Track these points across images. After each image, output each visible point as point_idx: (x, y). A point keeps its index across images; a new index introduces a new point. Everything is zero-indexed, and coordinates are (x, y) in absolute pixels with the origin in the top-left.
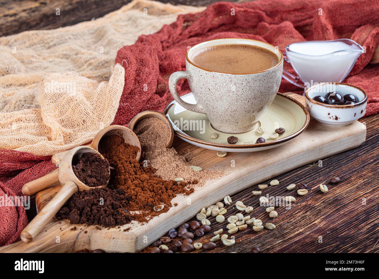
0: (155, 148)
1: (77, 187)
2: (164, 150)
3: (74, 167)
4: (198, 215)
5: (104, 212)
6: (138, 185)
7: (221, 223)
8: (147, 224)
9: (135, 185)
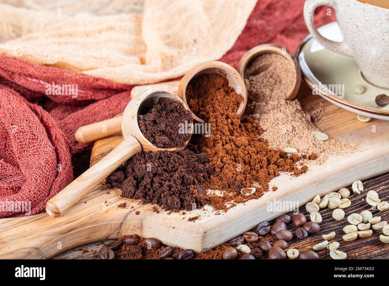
0: (270, 98)
1: (140, 145)
2: (282, 103)
3: (141, 117)
4: (308, 204)
5: (168, 188)
6: (230, 152)
7: (338, 222)
8: (225, 214)
9: (227, 151)
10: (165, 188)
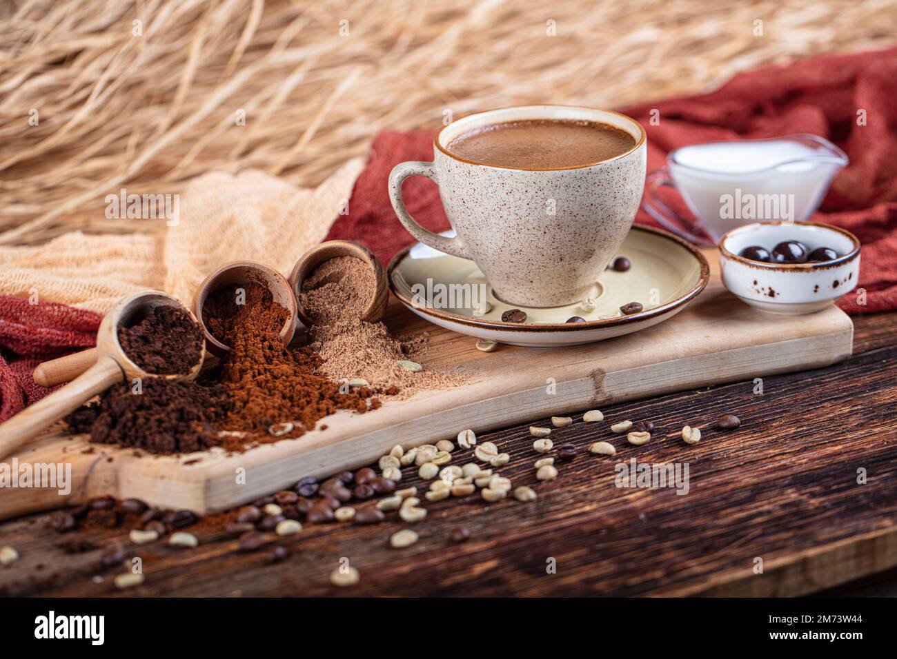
0: (338, 318)
1: (119, 370)
2: (355, 324)
3: (124, 329)
4: (383, 458)
5: (157, 424)
6: (263, 384)
7: (427, 480)
8: (240, 456)
9: (258, 383)
10: (153, 423)
